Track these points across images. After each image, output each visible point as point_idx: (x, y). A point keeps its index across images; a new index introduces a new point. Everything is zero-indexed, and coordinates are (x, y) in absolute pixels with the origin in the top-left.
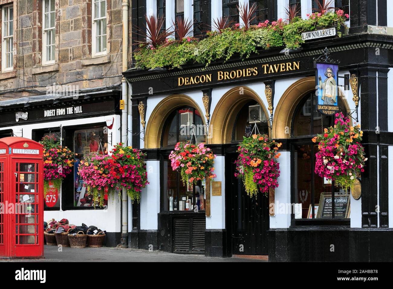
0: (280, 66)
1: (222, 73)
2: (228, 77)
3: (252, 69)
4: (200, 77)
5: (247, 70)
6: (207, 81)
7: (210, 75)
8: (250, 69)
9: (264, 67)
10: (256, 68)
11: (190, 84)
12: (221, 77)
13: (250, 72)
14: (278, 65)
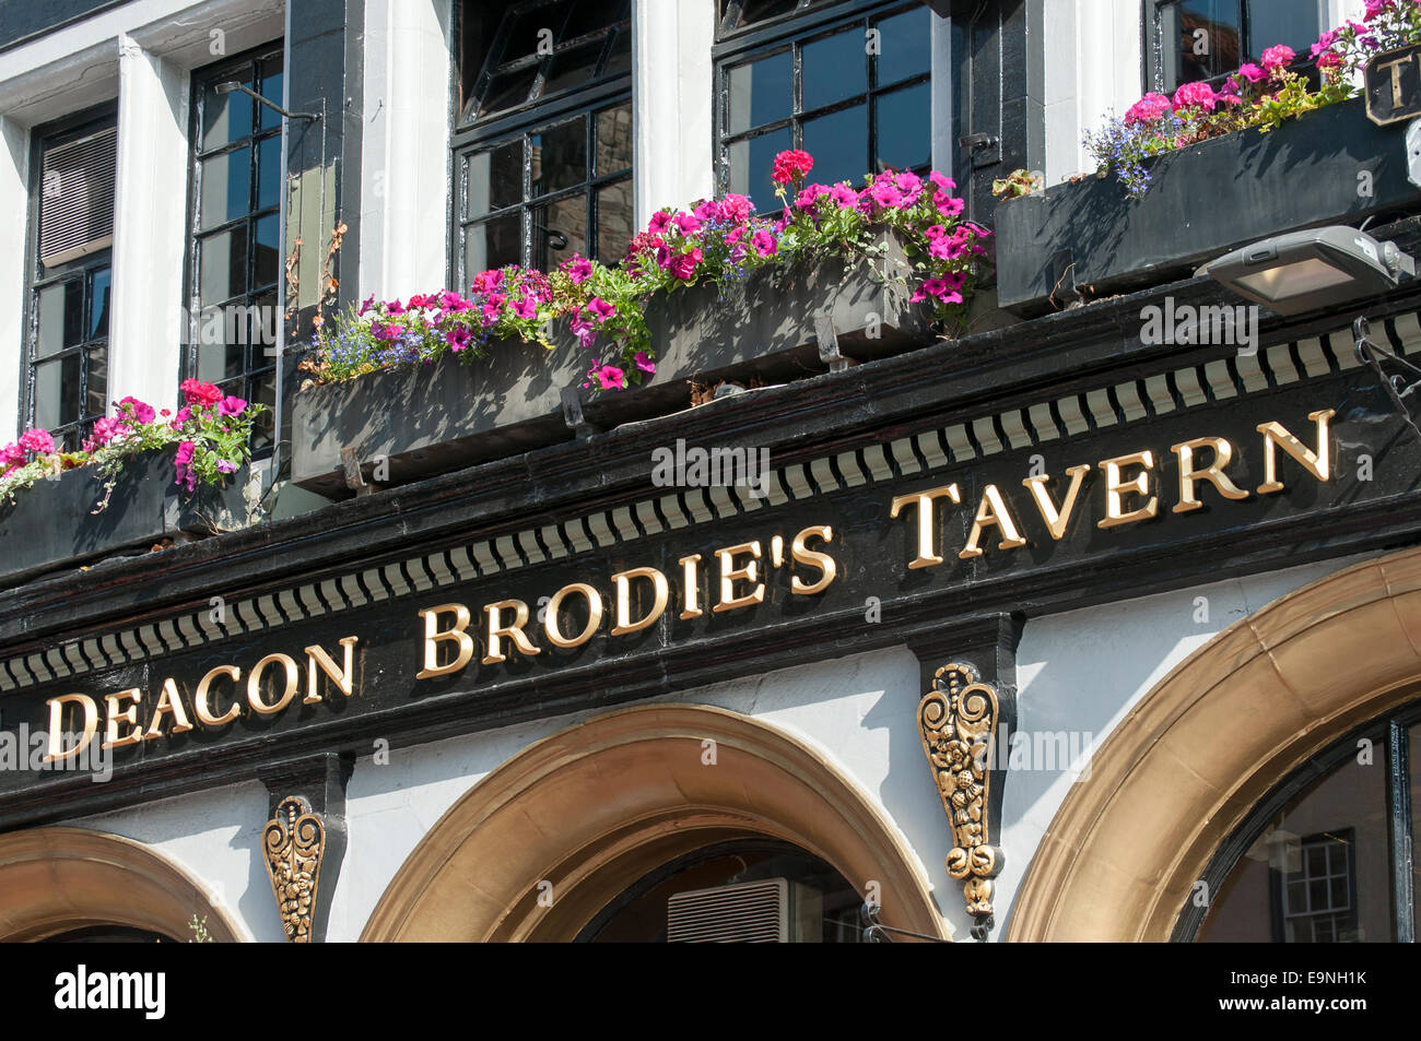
0: (1095, 481)
1: (463, 614)
2: (523, 642)
3: (777, 543)
4: (245, 676)
5: (726, 558)
6: (313, 692)
7: (348, 645)
8: (756, 547)
9: (911, 510)
10: (827, 533)
11: (154, 730)
12: (448, 650)
13: (751, 571)
14: (1077, 474)
